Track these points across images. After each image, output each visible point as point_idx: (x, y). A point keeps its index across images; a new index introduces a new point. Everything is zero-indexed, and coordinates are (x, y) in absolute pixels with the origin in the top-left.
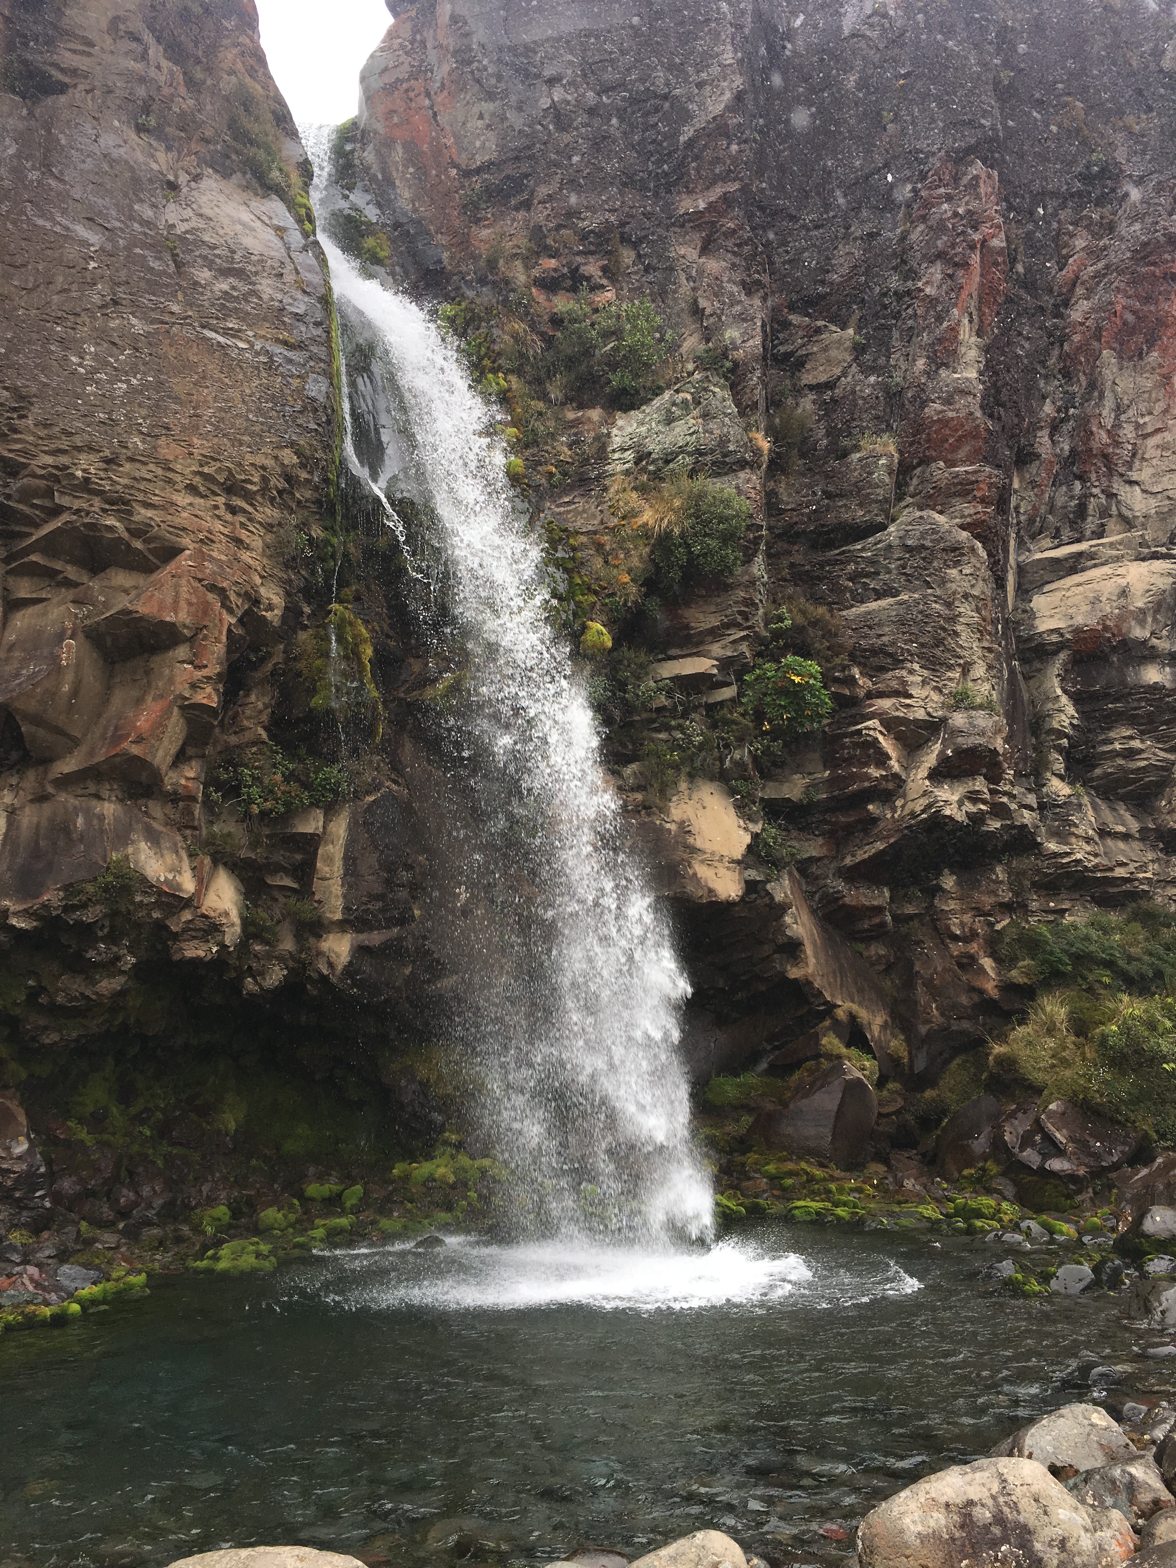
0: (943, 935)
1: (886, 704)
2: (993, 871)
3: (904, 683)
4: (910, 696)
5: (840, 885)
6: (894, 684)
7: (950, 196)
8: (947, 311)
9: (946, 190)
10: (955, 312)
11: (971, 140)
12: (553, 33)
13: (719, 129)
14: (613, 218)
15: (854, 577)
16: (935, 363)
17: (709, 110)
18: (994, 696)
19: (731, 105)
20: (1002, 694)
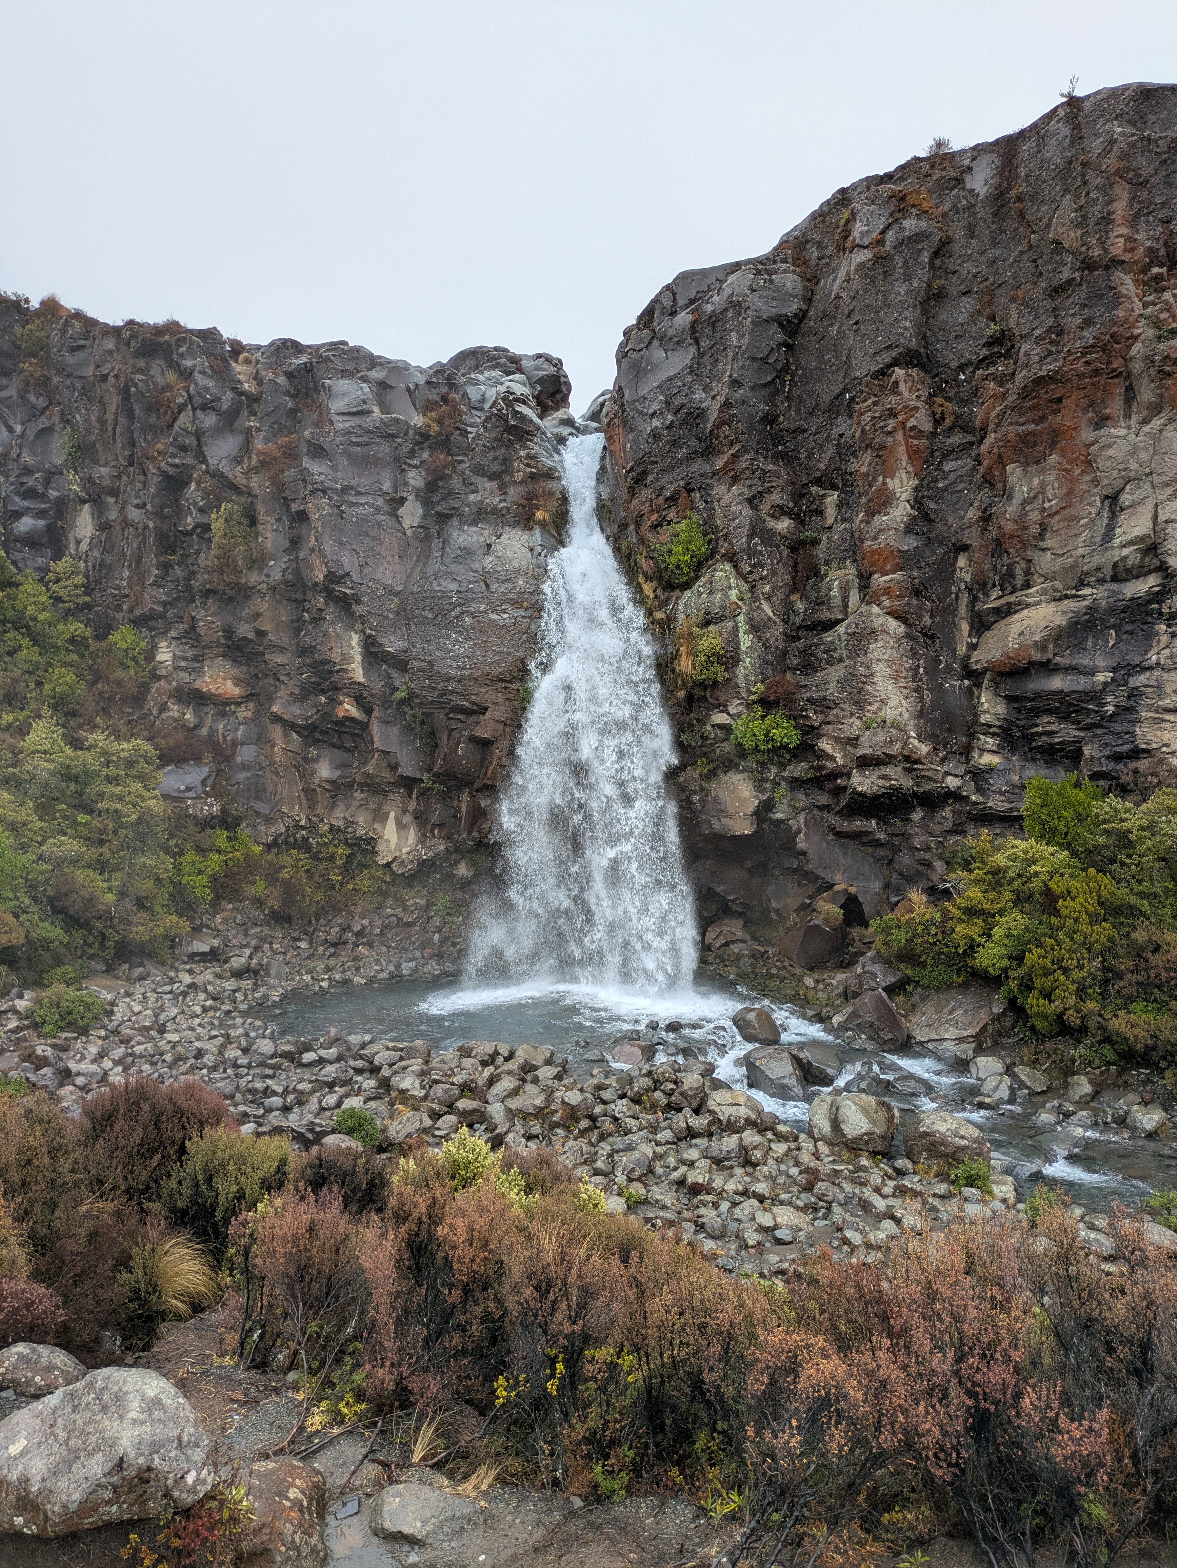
1: (829, 728)
3: (838, 716)
4: (842, 723)
5: (834, 821)
6: (834, 718)
7: (875, 404)
8: (875, 479)
9: (873, 399)
10: (881, 478)
11: (888, 360)
12: (655, 384)
13: (720, 423)
14: (682, 483)
15: (825, 652)
16: (871, 514)
17: (713, 415)
18: (906, 715)
19: (721, 410)
20: (921, 711)
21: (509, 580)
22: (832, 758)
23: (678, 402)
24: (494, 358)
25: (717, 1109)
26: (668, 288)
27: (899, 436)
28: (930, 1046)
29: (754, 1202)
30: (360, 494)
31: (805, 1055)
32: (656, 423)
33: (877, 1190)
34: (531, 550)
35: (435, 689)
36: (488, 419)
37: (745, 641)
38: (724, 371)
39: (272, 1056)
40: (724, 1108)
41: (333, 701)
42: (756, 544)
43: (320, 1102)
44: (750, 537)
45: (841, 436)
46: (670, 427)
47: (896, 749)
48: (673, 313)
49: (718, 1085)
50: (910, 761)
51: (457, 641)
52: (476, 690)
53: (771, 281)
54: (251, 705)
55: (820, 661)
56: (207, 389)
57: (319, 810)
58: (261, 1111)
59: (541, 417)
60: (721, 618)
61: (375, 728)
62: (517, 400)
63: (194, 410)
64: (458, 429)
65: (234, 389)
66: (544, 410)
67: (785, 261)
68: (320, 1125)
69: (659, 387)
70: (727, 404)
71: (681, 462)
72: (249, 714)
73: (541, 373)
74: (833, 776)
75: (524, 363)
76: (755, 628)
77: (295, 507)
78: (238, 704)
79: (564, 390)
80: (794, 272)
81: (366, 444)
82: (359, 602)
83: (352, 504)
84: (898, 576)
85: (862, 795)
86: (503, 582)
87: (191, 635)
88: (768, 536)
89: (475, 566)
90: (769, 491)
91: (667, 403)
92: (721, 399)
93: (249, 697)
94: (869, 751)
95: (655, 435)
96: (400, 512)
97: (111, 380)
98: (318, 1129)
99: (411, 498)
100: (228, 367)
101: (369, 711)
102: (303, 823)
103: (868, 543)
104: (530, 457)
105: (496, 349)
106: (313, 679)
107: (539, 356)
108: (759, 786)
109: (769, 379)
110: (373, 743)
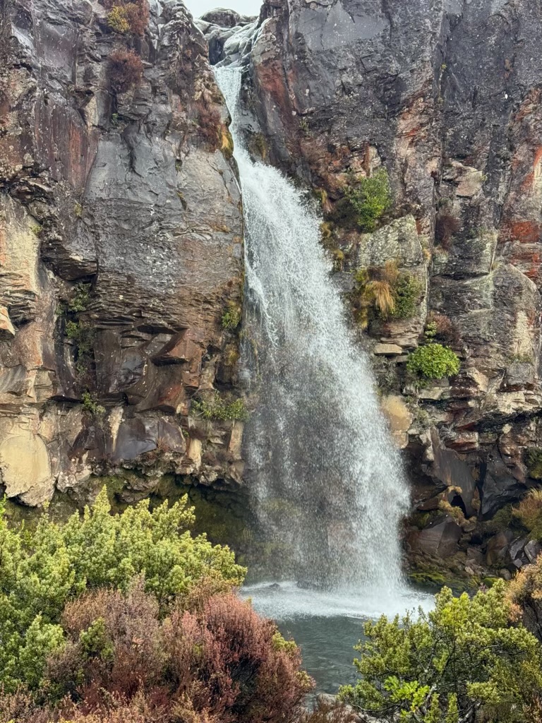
0: (502, 454)
2: (529, 425)
3: (487, 351)
4: (489, 357)
5: (454, 434)
6: (484, 352)
8: (527, 168)
10: (532, 168)
12: (343, 42)
13: (419, 95)
14: (367, 138)
15: (469, 298)
16: (520, 194)
18: (532, 353)
19: (425, 85)
20: (538, 350)
21: (206, 201)
30: (52, 78)
32: (347, 78)
35: (129, 305)
46: (359, 85)
47: (531, 379)
51: (158, 257)
52: (178, 310)
55: (465, 304)
60: (413, 264)
64: (145, 31)
69: (349, 46)
71: (367, 119)
74: (467, 399)
83: (51, 89)
84: (538, 245)
86: (200, 202)
89: (170, 180)
91: (358, 64)
96: (86, 108)
99: (97, 94)
103: (517, 216)
108: (411, 407)
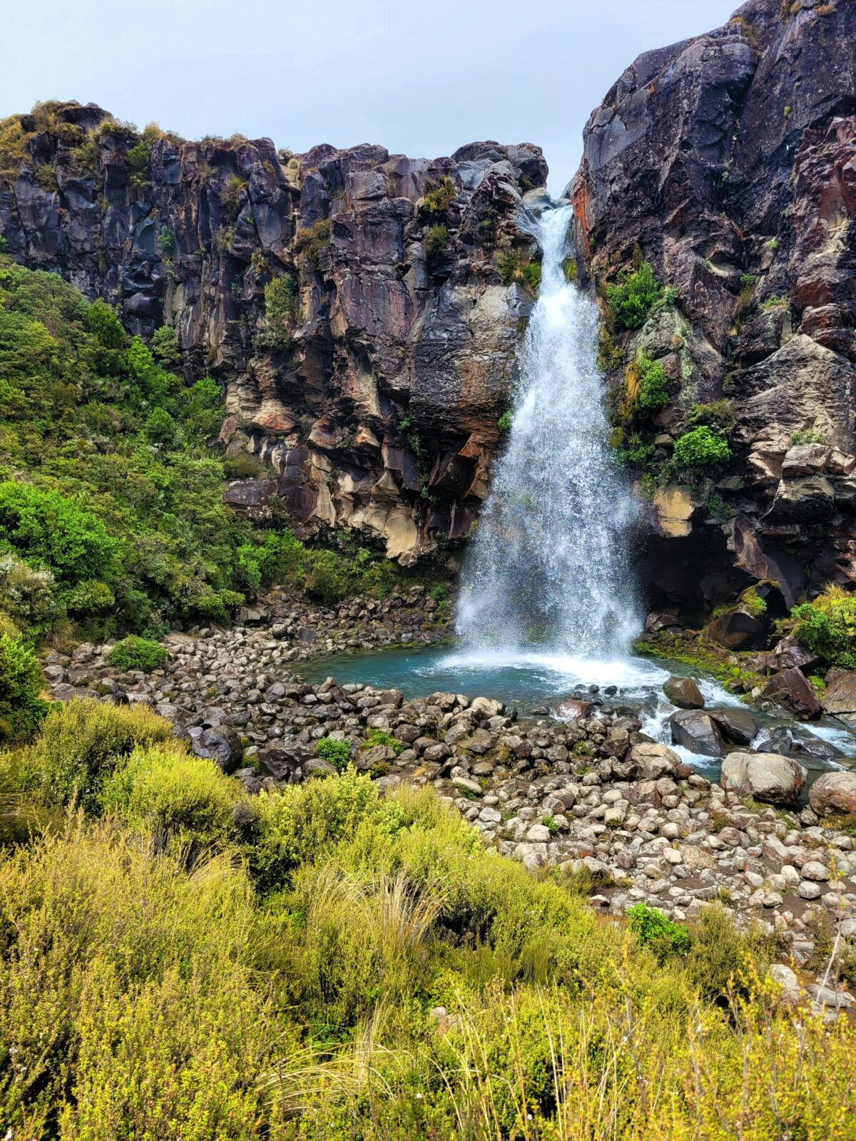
0: (830, 549)
1: (759, 445)
4: (772, 440)
5: (761, 526)
6: (764, 435)
7: (814, 151)
8: (810, 221)
9: (812, 147)
10: (816, 220)
11: (827, 110)
12: (615, 154)
13: (671, 180)
14: (636, 238)
15: (759, 379)
16: (805, 252)
17: (665, 174)
18: (831, 432)
19: (672, 169)
20: (845, 428)
21: (489, 329)
22: (762, 471)
23: (635, 167)
24: (486, 150)
25: (637, 758)
26: (630, 69)
27: (834, 180)
28: (841, 717)
29: (665, 841)
30: (376, 264)
31: (724, 719)
32: (615, 187)
33: (782, 839)
34: (508, 301)
35: (431, 419)
36: (477, 195)
37: (687, 370)
38: (675, 135)
39: (283, 696)
40: (645, 758)
41: (354, 432)
42: (699, 287)
43: (310, 733)
44: (694, 281)
45: (780, 184)
46: (626, 190)
47: (820, 461)
48: (633, 90)
49: (643, 739)
50: (833, 473)
51: (448, 379)
52: (461, 419)
53: (721, 51)
54: (295, 435)
55: (753, 386)
56: (261, 187)
57: (344, 515)
58: (265, 737)
59: (522, 195)
60: (667, 352)
61: (385, 453)
62: (501, 179)
63: (252, 204)
64: (451, 206)
65: (282, 187)
66: (525, 189)
67: (734, 32)
68: (305, 751)
69: (619, 156)
70: (677, 164)
71: (635, 220)
72: (294, 443)
73: (523, 160)
74: (762, 486)
75: (510, 153)
76: (696, 360)
77: (326, 277)
78: (286, 435)
79: (543, 173)
80: (743, 41)
81: (379, 223)
82: (373, 351)
83: (369, 272)
84: (829, 307)
85: (787, 501)
86: (485, 330)
87: (253, 383)
88: (710, 280)
89: (464, 318)
90: (714, 240)
91: (625, 169)
92: (672, 159)
93: (294, 430)
94: (795, 463)
95: (615, 199)
96: (405, 278)
97: (194, 186)
98: (304, 754)
99: (413, 265)
100: (278, 171)
101: (380, 439)
102: (332, 525)
103: (802, 279)
104: (509, 226)
105: (488, 143)
106: (340, 414)
107: (522, 145)
108: (696, 496)
109: (716, 139)
110: (383, 463)
